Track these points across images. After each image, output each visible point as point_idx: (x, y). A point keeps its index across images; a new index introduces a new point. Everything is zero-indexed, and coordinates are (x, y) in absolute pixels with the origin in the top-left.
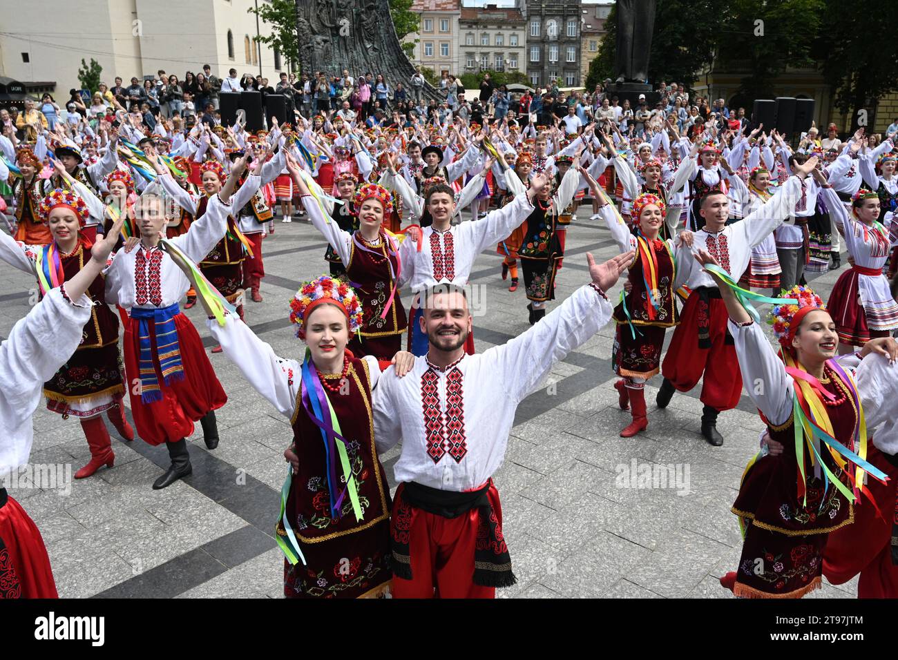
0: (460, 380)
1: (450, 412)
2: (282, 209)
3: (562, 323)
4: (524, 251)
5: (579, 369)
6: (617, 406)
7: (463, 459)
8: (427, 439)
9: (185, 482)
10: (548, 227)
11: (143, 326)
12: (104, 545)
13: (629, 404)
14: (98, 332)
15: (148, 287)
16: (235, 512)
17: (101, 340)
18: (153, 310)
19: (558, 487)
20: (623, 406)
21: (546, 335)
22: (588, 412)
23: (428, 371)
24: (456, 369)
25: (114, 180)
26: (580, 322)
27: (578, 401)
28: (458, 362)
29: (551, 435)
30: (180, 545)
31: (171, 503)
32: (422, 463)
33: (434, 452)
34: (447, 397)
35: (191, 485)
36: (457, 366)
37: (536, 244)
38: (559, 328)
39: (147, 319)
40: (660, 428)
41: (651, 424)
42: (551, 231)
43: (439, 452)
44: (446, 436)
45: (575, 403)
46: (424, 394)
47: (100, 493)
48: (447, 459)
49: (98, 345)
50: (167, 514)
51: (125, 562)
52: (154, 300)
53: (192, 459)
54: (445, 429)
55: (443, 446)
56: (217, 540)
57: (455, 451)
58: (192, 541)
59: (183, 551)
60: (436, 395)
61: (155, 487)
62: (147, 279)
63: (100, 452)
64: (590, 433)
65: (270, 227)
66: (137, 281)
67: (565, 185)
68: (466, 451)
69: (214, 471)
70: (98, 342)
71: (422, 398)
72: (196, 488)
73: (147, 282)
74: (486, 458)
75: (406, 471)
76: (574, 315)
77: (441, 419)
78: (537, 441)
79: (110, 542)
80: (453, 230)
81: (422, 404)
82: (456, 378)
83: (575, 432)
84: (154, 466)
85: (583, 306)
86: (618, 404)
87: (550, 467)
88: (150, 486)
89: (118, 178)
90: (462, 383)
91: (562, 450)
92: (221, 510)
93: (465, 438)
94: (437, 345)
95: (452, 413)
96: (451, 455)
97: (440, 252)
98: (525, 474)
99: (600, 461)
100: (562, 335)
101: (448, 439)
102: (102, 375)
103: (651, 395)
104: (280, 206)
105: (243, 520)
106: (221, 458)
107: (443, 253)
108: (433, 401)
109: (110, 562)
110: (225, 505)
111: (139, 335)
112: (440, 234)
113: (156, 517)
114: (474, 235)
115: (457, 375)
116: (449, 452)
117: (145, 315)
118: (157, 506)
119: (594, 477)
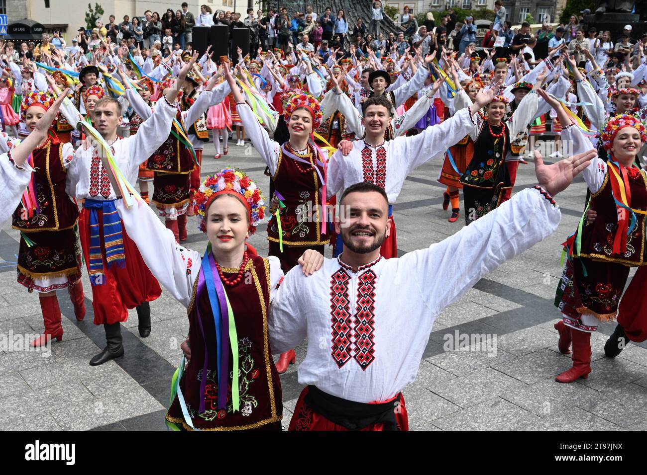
0: (373, 282)
1: (360, 315)
2: (237, 134)
3: (496, 228)
4: (467, 178)
5: (515, 306)
6: (557, 348)
7: (369, 367)
8: (333, 340)
9: (117, 363)
10: (497, 155)
11: (94, 215)
12: (43, 406)
13: (570, 348)
14: (56, 217)
15: (100, 181)
16: (154, 396)
17: (57, 224)
18: (102, 202)
19: (476, 422)
20: (563, 349)
21: (475, 241)
22: (521, 351)
23: (339, 271)
24: (370, 270)
25: (91, 94)
26: (519, 228)
27: (511, 338)
28: (372, 264)
29: (475, 369)
30: (104, 417)
31: (102, 379)
32: (324, 366)
33: (339, 355)
34: (357, 299)
35: (121, 366)
36: (372, 268)
37: (481, 172)
38: (493, 234)
39: (97, 209)
40: (606, 379)
41: (594, 373)
42: (499, 159)
43: (344, 356)
44: (353, 339)
45: (507, 340)
46: (333, 294)
47: (47, 362)
48: (351, 365)
49: (55, 228)
50: (97, 388)
51: (57, 423)
52: (104, 193)
53: (125, 344)
54: (353, 332)
55: (349, 350)
56: (135, 418)
57: (361, 357)
58: (114, 415)
59: (105, 423)
60: (346, 295)
61: (92, 364)
62: (100, 173)
63: (51, 326)
64: (520, 373)
65: (224, 148)
66: (91, 175)
67: (522, 110)
68: (374, 358)
69: (142, 357)
70: (55, 226)
71: (331, 297)
72: (125, 369)
73: (100, 177)
74: (397, 370)
75: (309, 373)
76: (511, 220)
77: (350, 321)
78: (458, 373)
79: (48, 405)
80: (386, 145)
81: (331, 304)
82: (369, 280)
83: (502, 369)
84: (94, 345)
85: (525, 211)
86: (557, 347)
87: (469, 401)
88: (87, 362)
89: (94, 93)
90: (375, 285)
91: (485, 385)
92: (143, 392)
93: (374, 344)
94: (350, 246)
95: (362, 316)
96: (357, 360)
97: (372, 167)
98: (440, 404)
99: (527, 403)
100: (495, 242)
101: (355, 343)
102: (61, 257)
103: (598, 342)
104: (235, 132)
105: (160, 405)
106: (150, 346)
107: (375, 169)
108: (343, 301)
109: (45, 421)
110: (147, 388)
111: (90, 223)
112: (373, 149)
113: (88, 389)
114: (408, 151)
115: (371, 277)
116: (355, 357)
117: (95, 205)
118: (91, 380)
119: (519, 418)
